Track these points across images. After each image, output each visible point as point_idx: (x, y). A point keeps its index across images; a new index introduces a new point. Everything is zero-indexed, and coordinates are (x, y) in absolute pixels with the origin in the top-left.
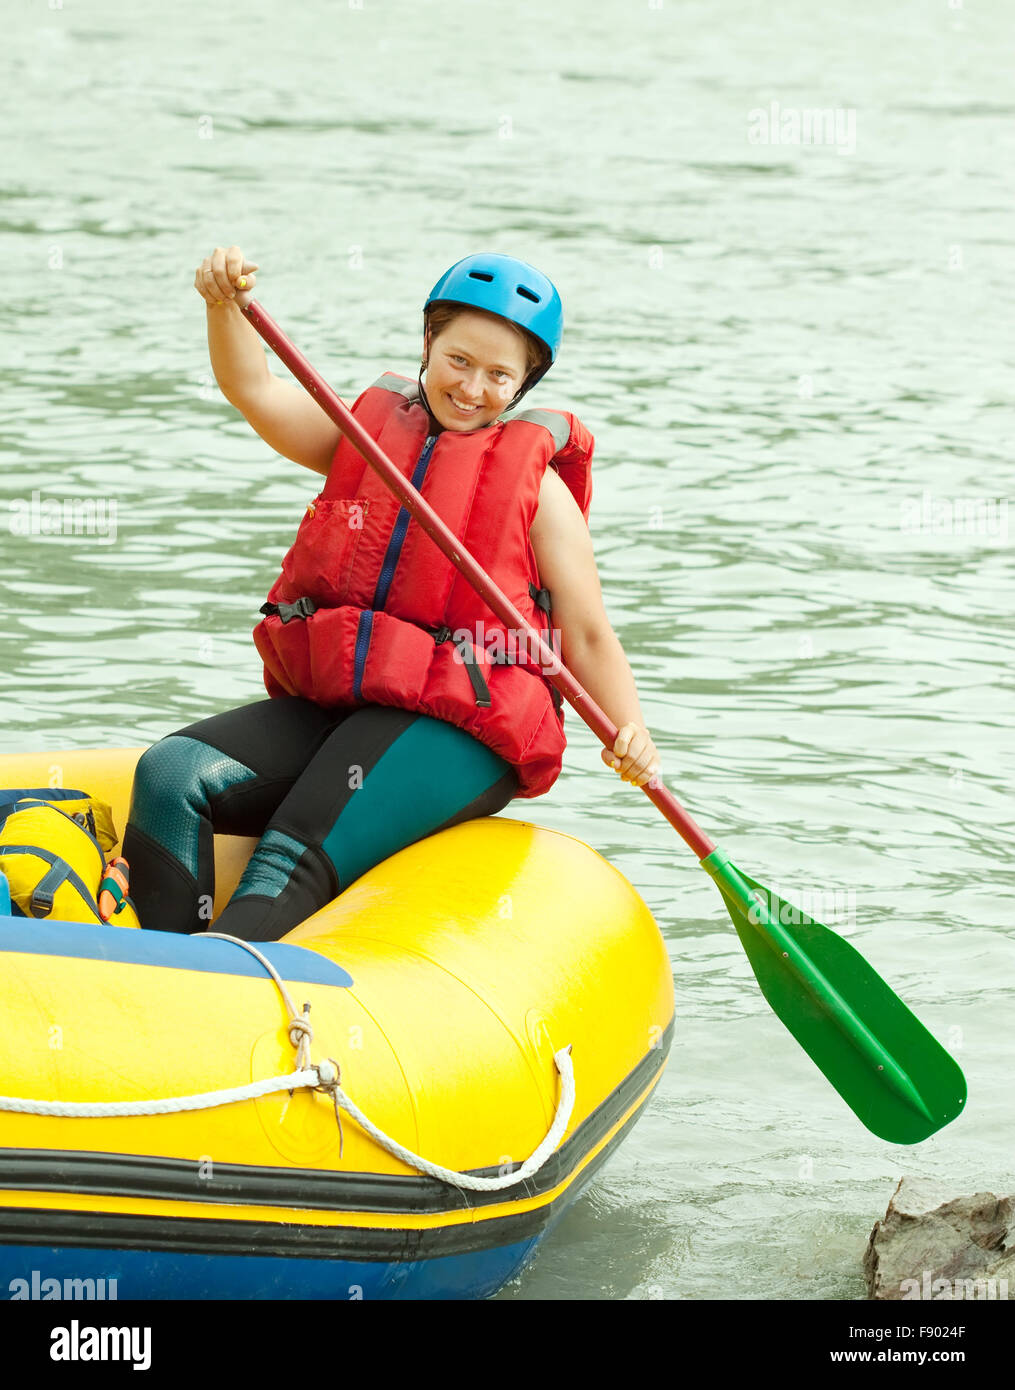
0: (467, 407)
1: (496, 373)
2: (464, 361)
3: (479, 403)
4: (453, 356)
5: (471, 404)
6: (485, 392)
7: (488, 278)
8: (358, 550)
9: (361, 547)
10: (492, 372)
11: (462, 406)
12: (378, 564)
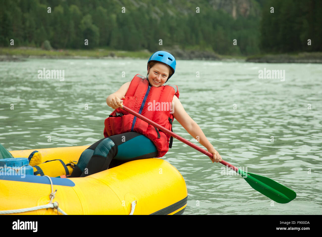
0: (157, 82)
1: (164, 75)
2: (157, 73)
3: (160, 81)
4: (155, 72)
5: (158, 82)
6: (161, 79)
7: (162, 56)
8: (135, 107)
9: (135, 106)
10: (163, 75)
11: (156, 82)
12: (139, 110)
